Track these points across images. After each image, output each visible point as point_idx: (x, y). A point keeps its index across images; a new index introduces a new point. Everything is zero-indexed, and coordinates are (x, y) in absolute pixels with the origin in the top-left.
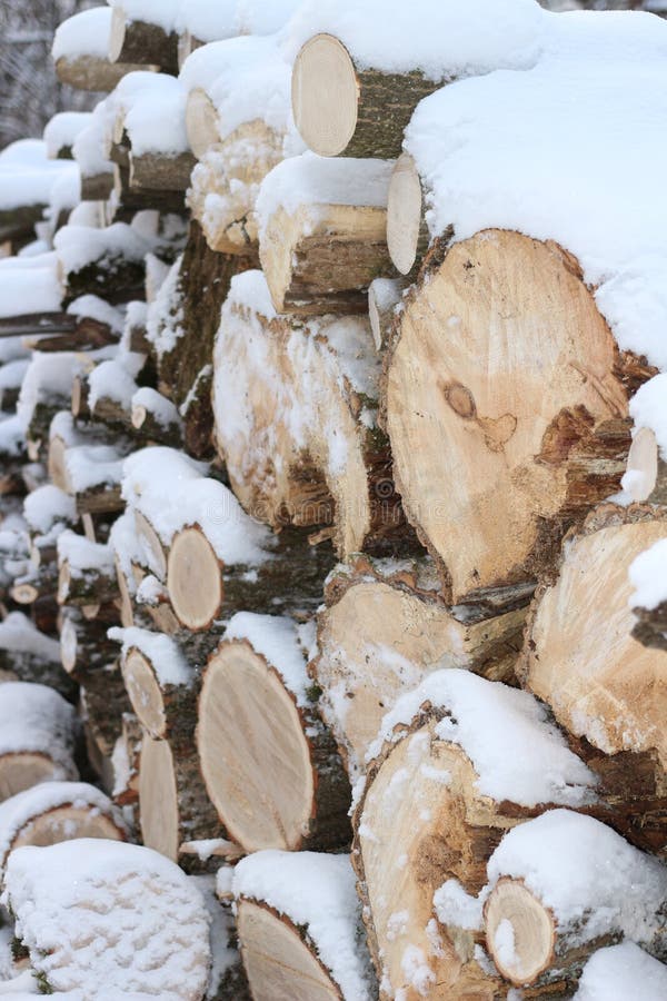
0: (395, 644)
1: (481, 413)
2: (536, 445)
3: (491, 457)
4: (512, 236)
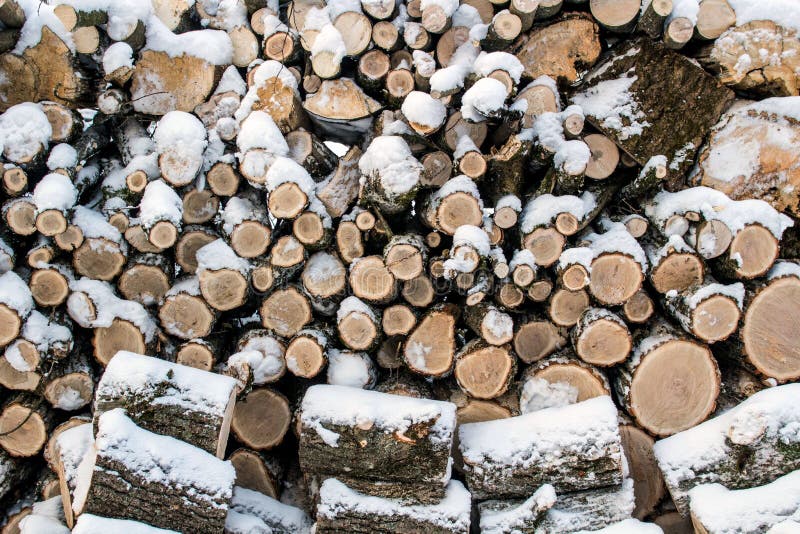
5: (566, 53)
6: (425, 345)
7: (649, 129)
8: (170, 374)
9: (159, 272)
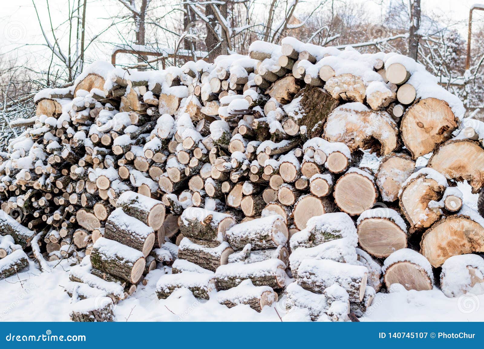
0: (398, 168)
1: (425, 127)
2: (437, 132)
3: (426, 134)
4: (434, 99)
5: (285, 89)
6: (234, 196)
7: (306, 116)
8: (137, 198)
9: (160, 169)
